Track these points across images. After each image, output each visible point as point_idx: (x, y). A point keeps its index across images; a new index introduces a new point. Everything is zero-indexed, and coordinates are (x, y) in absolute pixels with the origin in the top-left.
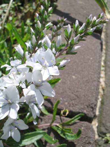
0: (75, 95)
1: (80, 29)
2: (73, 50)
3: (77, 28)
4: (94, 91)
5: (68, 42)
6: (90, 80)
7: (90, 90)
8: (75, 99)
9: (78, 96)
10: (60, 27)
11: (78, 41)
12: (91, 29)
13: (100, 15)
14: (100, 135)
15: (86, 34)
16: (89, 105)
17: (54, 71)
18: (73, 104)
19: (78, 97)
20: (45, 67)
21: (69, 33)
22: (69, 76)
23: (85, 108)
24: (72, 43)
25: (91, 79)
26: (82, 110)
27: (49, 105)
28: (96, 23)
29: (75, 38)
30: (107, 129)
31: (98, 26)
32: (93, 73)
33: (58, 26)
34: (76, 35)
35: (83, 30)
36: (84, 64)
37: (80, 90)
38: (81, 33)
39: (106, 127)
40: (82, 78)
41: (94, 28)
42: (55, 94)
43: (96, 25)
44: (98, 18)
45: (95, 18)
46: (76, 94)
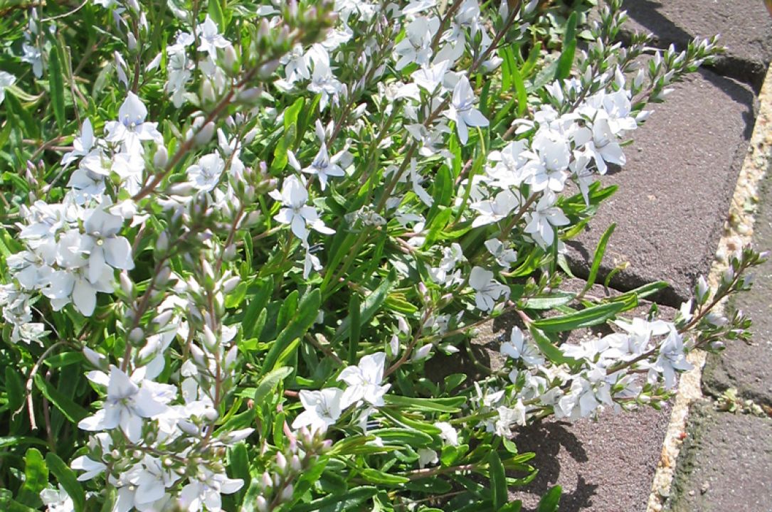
0: (649, 240)
1: (676, 61)
2: (660, 96)
3: (672, 58)
4: (703, 239)
5: (653, 81)
6: (697, 210)
7: (692, 235)
8: (650, 251)
9: (658, 244)
10: (636, 53)
11: (670, 80)
12: (696, 62)
13: (713, 38)
14: (710, 390)
15: (686, 70)
16: (685, 269)
17: (629, 124)
18: (641, 261)
19: (656, 247)
20: (614, 117)
21: (656, 67)
22: (638, 193)
23: (672, 274)
24: (660, 83)
25: (701, 208)
26: (664, 277)
27: (579, 257)
28: (705, 52)
29: (666, 76)
30: (733, 375)
31: (708, 57)
32: (706, 195)
33: (632, 49)
34: (668, 70)
35: (680, 62)
36: (687, 167)
37: (665, 231)
38: (677, 68)
39: (730, 371)
40: (675, 203)
41: (701, 61)
42: (625, 160)
43: (705, 56)
44: (710, 43)
45: (705, 42)
46: (653, 239)
